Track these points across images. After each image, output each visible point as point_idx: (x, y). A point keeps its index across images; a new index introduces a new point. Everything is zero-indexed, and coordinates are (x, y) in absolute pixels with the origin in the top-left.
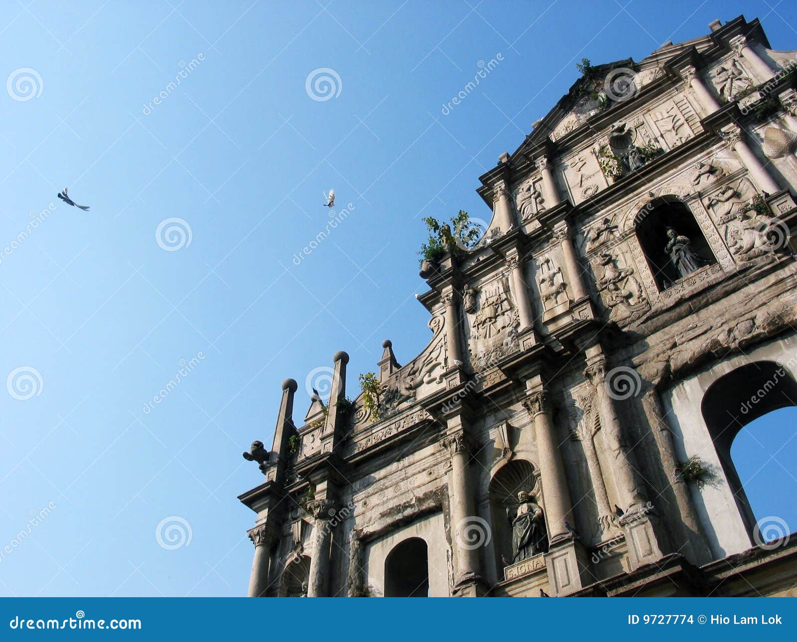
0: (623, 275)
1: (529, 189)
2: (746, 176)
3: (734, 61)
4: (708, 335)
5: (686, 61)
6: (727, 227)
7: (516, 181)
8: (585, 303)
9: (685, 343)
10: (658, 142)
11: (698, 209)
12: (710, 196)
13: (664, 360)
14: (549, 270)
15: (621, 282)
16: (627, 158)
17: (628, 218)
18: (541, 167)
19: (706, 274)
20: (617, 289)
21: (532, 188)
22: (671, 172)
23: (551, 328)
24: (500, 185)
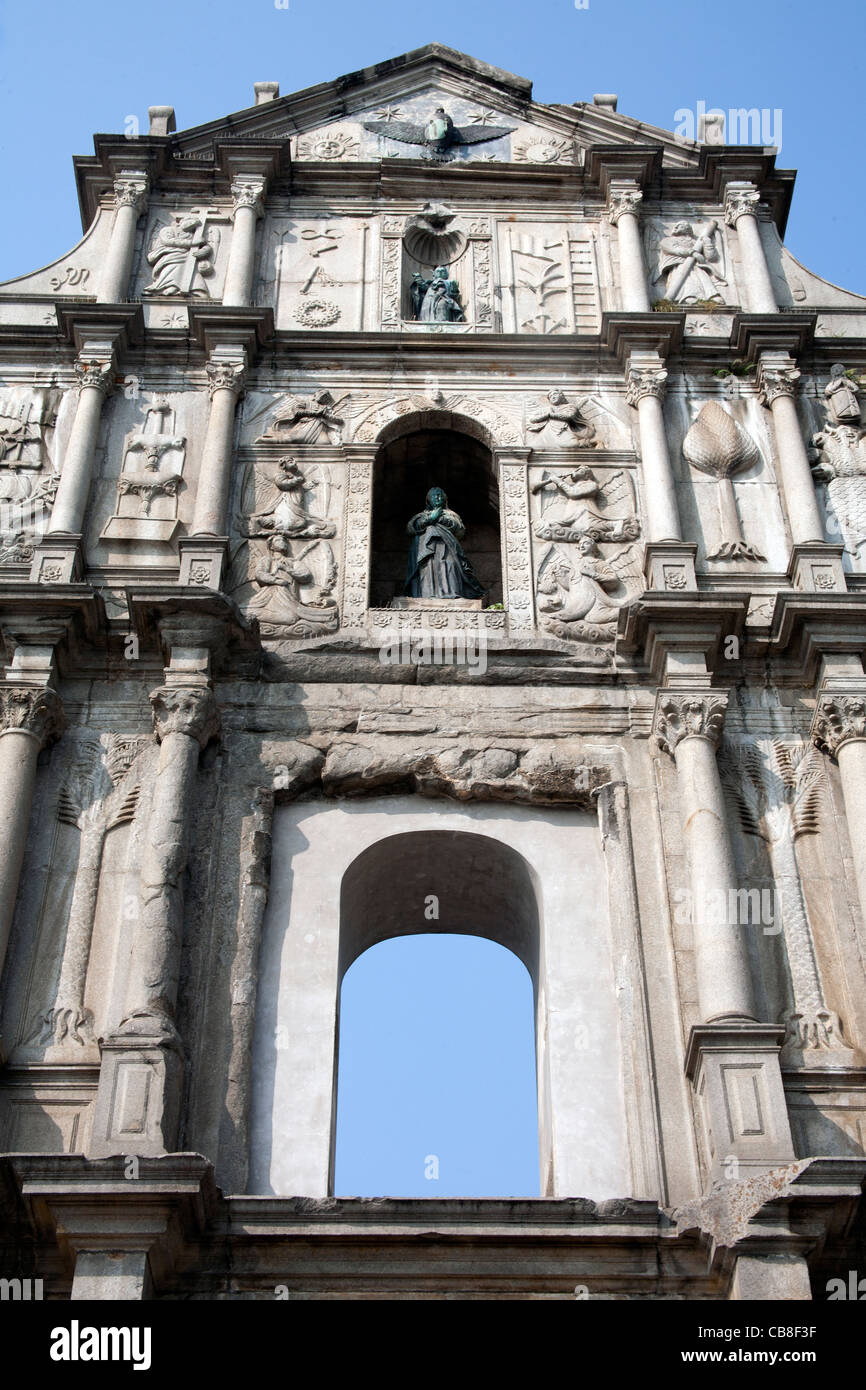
0: (311, 529)
1: (192, 230)
2: (632, 471)
3: (716, 228)
4: (424, 740)
5: (633, 169)
6: (552, 550)
7: (172, 191)
8: (214, 550)
9: (374, 734)
10: (500, 298)
11: (515, 482)
12: (548, 470)
13: (319, 745)
14: (161, 431)
15: (301, 543)
16: (423, 292)
17: (372, 419)
18: (243, 200)
19: (473, 620)
20: (286, 552)
21: (199, 231)
22: (498, 377)
23: (115, 559)
24: (133, 182)
